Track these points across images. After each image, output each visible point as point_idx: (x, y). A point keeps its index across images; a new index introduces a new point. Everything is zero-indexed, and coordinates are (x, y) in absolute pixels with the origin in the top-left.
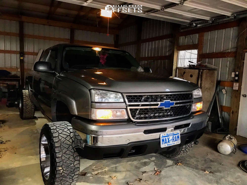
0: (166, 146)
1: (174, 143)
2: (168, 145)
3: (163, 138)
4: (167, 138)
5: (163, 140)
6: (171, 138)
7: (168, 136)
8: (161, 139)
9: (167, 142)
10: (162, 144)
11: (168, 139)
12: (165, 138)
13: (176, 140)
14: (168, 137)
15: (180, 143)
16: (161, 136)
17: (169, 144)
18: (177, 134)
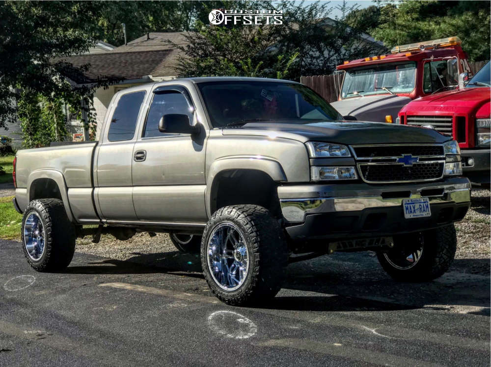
0: (412, 217)
1: (421, 213)
2: (414, 216)
3: (407, 205)
4: (411, 205)
5: (407, 209)
6: (417, 206)
7: (414, 203)
8: (404, 206)
9: (413, 212)
10: (407, 213)
11: (414, 208)
12: (409, 205)
13: (424, 210)
14: (414, 205)
15: (430, 215)
16: (404, 203)
17: (415, 214)
18: (425, 202)
